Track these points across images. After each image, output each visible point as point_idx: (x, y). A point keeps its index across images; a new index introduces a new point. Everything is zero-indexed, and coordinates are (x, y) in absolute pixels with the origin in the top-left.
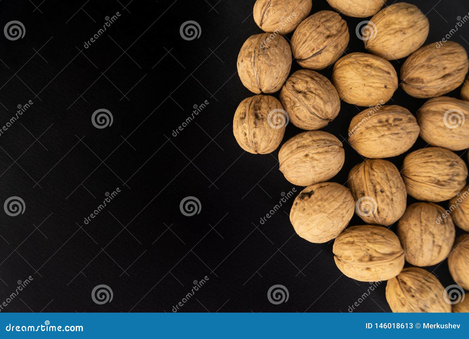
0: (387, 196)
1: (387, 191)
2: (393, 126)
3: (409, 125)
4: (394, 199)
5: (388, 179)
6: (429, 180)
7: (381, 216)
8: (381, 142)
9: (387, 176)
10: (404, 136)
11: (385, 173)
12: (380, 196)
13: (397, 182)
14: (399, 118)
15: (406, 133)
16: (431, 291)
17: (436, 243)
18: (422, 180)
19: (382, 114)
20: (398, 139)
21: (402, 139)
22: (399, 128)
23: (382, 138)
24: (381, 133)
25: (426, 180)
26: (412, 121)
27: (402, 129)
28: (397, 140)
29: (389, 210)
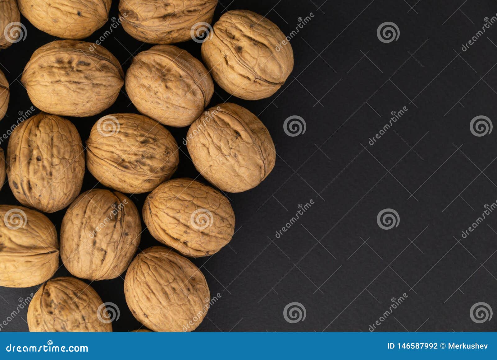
0: (44, 167)
1: (46, 160)
2: (75, 71)
3: (98, 74)
4: (54, 173)
5: (52, 144)
6: (111, 157)
7: (33, 194)
8: (54, 90)
9: (52, 139)
10: (87, 88)
11: (50, 135)
12: (34, 164)
13: (64, 152)
14: (86, 61)
15: (91, 85)
16: (77, 311)
17: (97, 245)
18: (103, 155)
19: (63, 51)
20: (78, 90)
21: (84, 92)
22: (82, 75)
23: (56, 85)
24: (55, 77)
25: (106, 156)
26: (105, 70)
27: (86, 78)
28: (76, 91)
29: (44, 187)
